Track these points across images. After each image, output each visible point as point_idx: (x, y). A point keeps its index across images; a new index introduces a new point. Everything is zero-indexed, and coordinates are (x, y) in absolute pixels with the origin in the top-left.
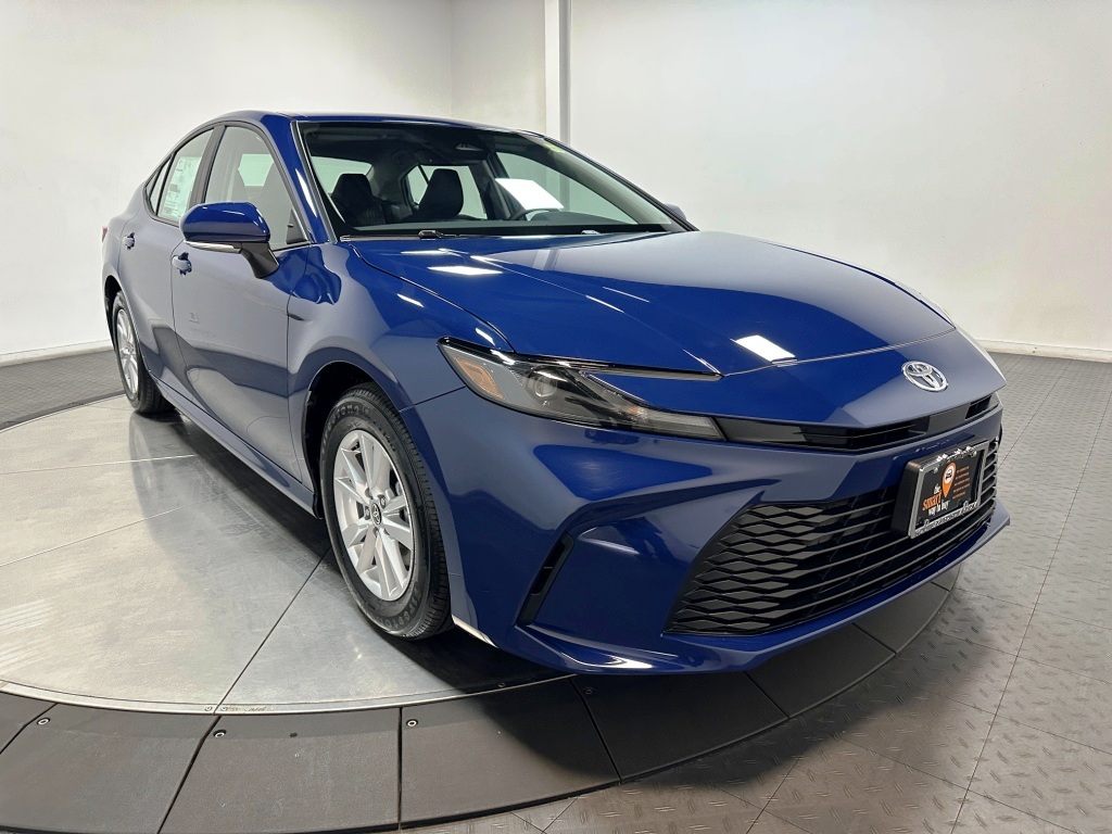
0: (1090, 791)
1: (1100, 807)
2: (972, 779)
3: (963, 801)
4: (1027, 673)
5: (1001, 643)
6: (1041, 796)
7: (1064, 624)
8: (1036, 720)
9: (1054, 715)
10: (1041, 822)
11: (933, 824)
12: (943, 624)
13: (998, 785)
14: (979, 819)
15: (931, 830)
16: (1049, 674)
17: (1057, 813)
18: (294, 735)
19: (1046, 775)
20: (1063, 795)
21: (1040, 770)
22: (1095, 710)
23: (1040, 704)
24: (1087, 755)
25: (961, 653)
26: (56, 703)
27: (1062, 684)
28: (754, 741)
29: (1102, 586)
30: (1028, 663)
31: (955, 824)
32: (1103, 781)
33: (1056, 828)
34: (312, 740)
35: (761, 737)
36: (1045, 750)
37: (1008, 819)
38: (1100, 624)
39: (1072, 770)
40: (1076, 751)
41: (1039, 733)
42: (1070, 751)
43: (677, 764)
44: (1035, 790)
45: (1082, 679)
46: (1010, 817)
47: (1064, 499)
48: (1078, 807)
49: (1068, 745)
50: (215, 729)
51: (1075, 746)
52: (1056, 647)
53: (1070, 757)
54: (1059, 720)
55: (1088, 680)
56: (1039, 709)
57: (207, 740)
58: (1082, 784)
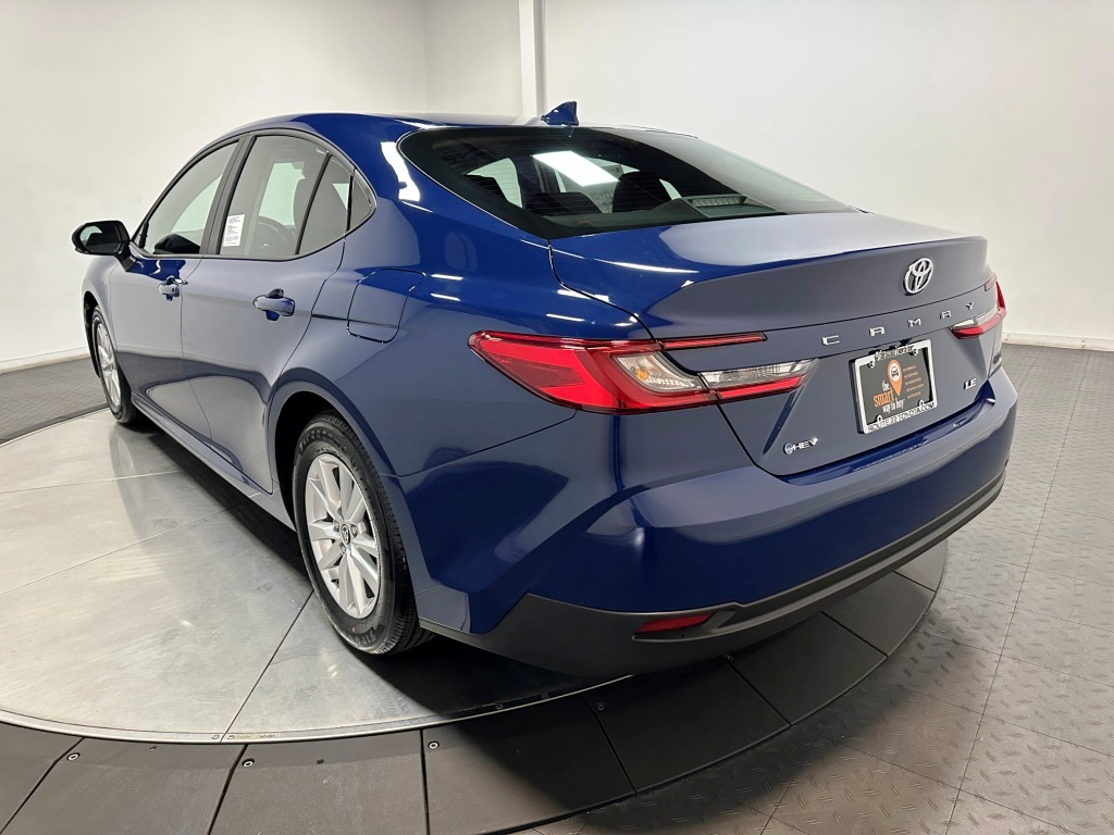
0: (1071, 786)
1: (1081, 801)
2: (963, 779)
3: (956, 801)
4: (1010, 672)
5: (985, 642)
6: (1027, 793)
7: (1043, 621)
8: (1021, 718)
9: (1037, 713)
10: (1027, 817)
11: (929, 824)
12: (930, 625)
13: (987, 784)
14: (971, 818)
15: (927, 831)
16: (1031, 671)
17: (1043, 809)
18: (321, 762)
19: (1031, 772)
20: (1047, 791)
21: (1026, 767)
22: (1075, 707)
23: (1024, 702)
24: (1069, 751)
25: (948, 654)
26: (84, 737)
27: (1043, 681)
28: (759, 748)
29: (1078, 582)
30: (1011, 662)
31: (949, 824)
32: (1084, 776)
33: (1042, 824)
34: (338, 766)
35: (766, 744)
36: (1029, 748)
37: (997, 817)
38: (1077, 620)
39: (1055, 767)
40: (1058, 748)
41: (1023, 731)
42: (1052, 747)
43: (688, 775)
44: (1021, 788)
45: (1062, 676)
46: (1000, 815)
47: (1039, 494)
48: (1062, 802)
49: (1050, 741)
50: (243, 759)
51: (1057, 743)
52: (1037, 645)
53: (1052, 753)
54: (1042, 717)
55: (1067, 677)
56: (1023, 707)
57: (237, 770)
58: (1064, 780)
